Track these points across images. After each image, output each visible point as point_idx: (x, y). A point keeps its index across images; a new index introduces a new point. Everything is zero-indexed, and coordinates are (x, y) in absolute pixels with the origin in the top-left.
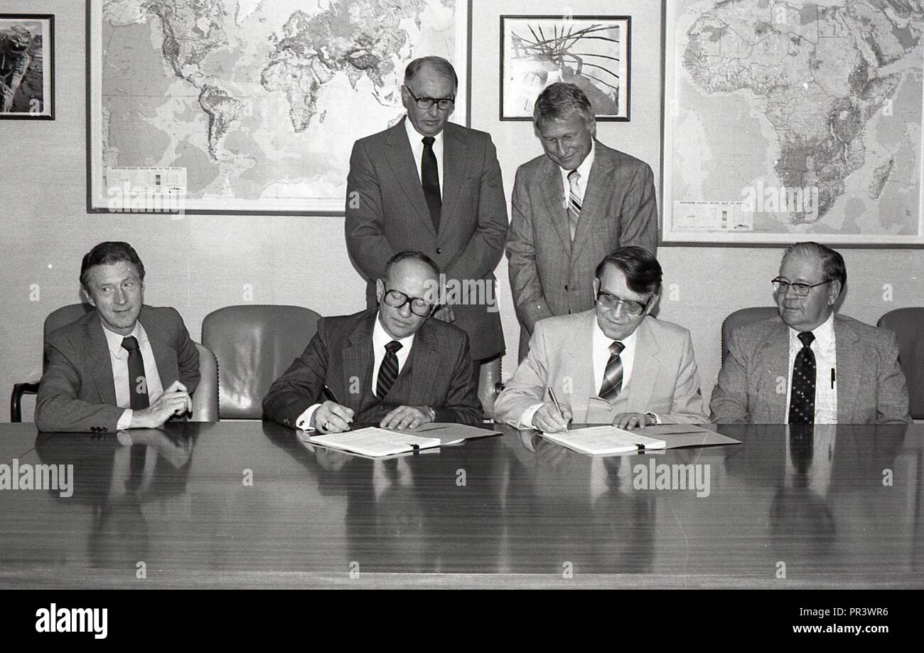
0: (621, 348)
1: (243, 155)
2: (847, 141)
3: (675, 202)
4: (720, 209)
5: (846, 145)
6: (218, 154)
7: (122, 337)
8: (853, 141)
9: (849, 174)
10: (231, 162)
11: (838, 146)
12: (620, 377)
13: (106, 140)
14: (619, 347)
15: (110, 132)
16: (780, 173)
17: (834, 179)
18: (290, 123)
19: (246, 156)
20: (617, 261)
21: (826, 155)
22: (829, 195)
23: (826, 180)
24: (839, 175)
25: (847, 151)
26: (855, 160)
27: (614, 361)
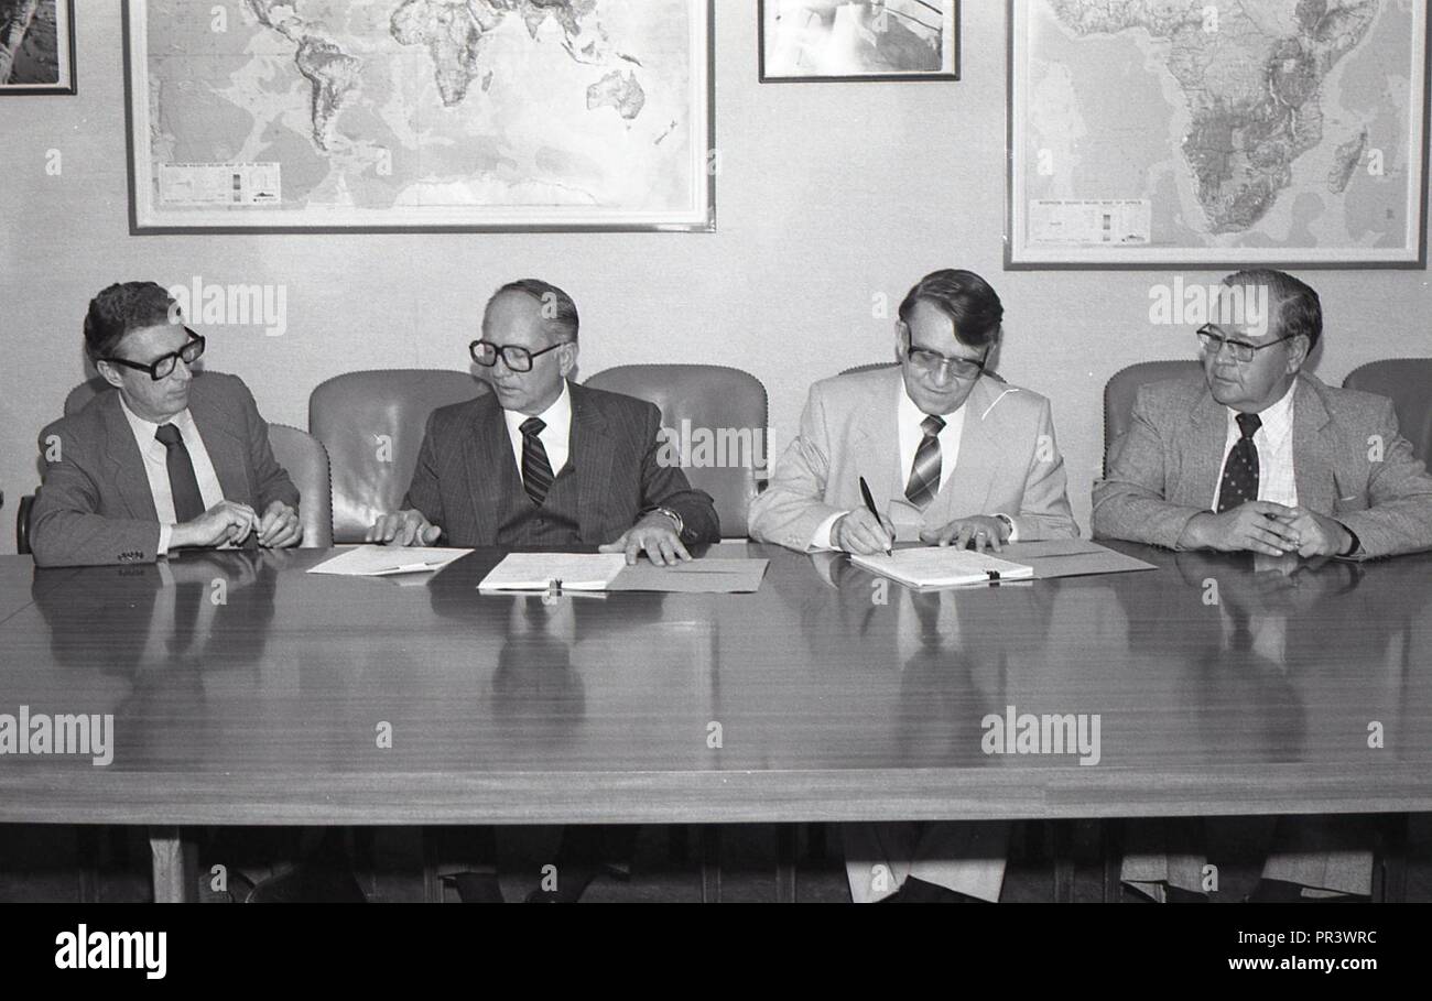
0: (940, 425)
1: (366, 142)
2: (1296, 105)
3: (1032, 202)
4: (1099, 211)
5: (1293, 111)
6: (328, 139)
7: (156, 426)
8: (1305, 105)
9: (1297, 156)
10: (349, 152)
11: (1280, 112)
12: (937, 471)
13: (156, 123)
14: (935, 423)
15: (161, 111)
16: (1191, 155)
17: (1274, 162)
18: (437, 92)
19: (371, 143)
20: (937, 298)
21: (1263, 128)
22: (1267, 187)
23: (1262, 166)
24: (1282, 158)
25: (1294, 121)
26: (1306, 134)
27: (929, 445)
